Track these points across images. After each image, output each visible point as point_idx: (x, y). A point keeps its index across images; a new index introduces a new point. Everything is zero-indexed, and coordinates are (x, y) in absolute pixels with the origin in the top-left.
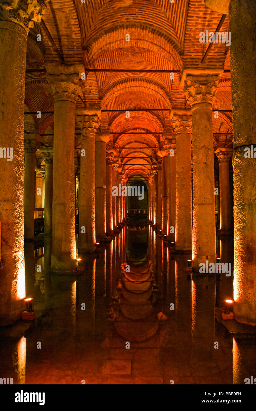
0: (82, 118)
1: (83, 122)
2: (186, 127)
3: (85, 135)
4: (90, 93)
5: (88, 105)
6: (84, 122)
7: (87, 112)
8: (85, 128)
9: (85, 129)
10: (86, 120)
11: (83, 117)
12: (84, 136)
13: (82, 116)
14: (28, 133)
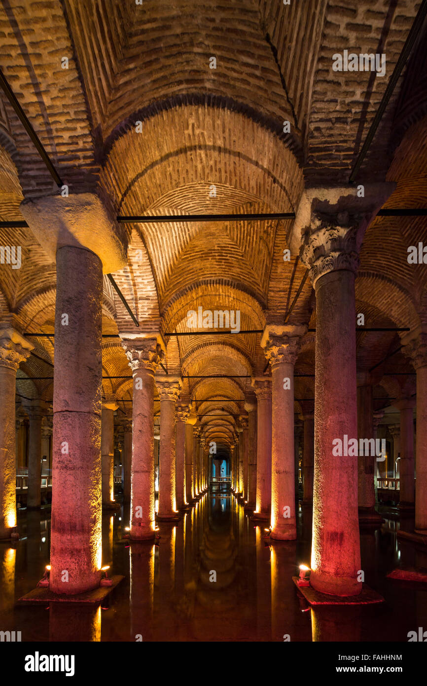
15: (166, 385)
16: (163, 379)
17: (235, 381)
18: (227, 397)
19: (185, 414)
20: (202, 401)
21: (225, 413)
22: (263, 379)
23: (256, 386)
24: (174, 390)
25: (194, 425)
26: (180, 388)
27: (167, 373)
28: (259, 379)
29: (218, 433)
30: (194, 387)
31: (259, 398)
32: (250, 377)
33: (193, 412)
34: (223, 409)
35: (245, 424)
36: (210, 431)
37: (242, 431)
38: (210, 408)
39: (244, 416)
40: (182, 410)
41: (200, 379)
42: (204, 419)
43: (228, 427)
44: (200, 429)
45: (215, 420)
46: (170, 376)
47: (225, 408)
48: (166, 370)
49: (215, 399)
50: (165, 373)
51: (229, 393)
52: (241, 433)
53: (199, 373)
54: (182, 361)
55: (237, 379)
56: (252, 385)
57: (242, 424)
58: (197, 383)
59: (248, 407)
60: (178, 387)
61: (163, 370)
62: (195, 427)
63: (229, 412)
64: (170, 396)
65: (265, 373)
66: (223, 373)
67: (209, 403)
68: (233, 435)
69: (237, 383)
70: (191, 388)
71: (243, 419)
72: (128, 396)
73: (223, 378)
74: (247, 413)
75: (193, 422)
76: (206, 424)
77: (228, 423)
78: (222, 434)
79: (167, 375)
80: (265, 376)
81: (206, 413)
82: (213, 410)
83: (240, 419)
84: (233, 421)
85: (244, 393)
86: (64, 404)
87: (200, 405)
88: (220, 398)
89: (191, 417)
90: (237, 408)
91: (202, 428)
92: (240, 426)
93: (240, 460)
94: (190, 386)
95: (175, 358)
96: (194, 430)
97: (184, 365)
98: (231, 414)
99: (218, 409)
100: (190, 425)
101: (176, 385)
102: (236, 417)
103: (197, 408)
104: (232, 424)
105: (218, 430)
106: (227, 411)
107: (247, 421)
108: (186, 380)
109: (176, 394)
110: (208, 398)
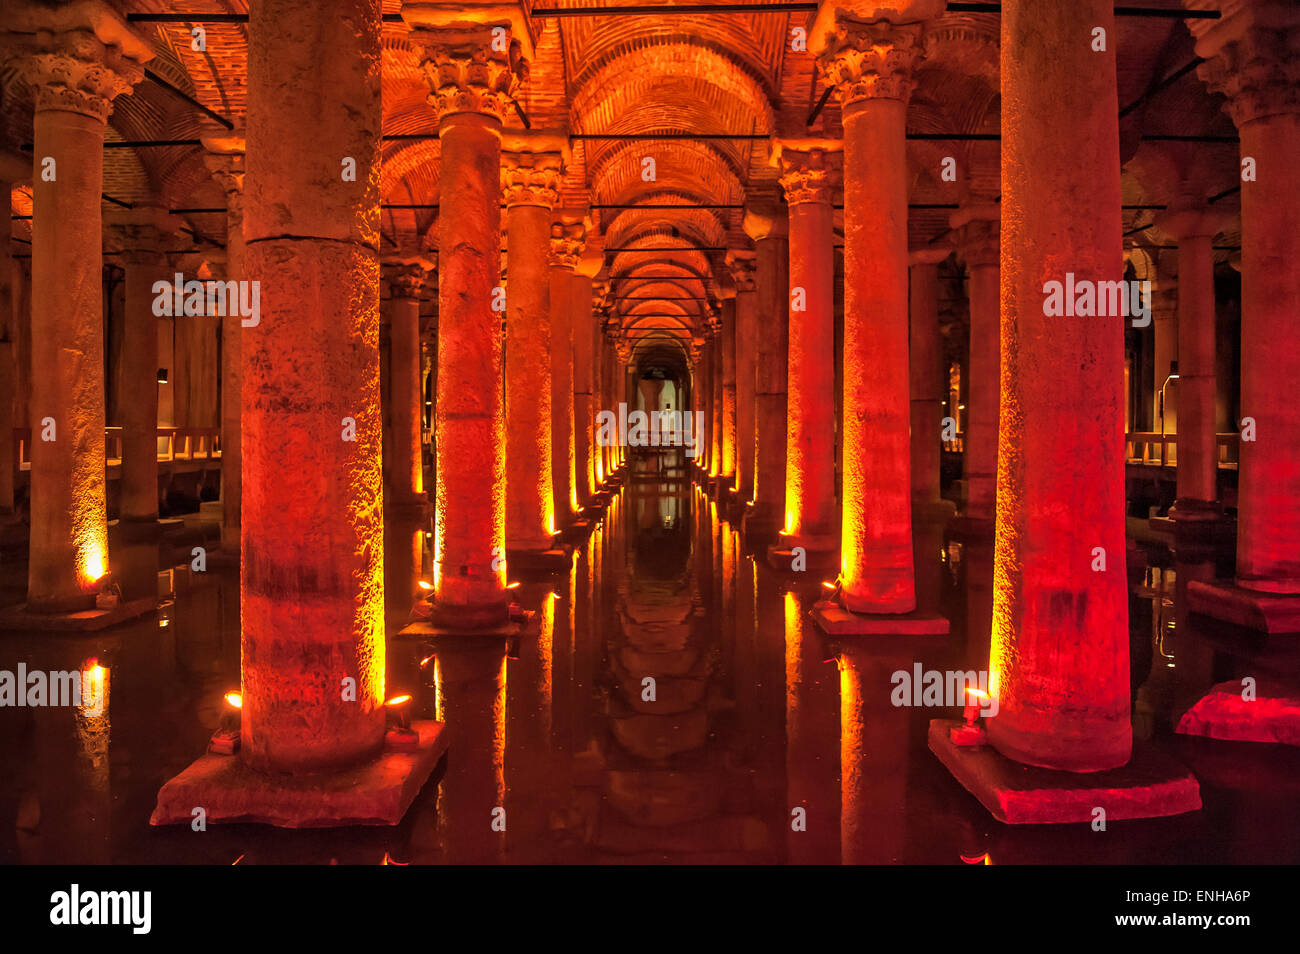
0: (224, 160)
1: (228, 174)
2: (531, 188)
3: (238, 213)
4: (239, 85)
5: (237, 124)
6: (233, 172)
7: (238, 143)
8: (235, 190)
9: (234, 194)
10: (234, 168)
11: (229, 159)
12: (233, 215)
13: (223, 155)
14: (129, 206)
15: (525, 157)
16: (515, 144)
17: (717, 150)
18: (691, 197)
19: (573, 245)
20: (620, 208)
21: (682, 243)
22: (805, 146)
23: (787, 165)
24: (547, 176)
25: (596, 279)
26: (563, 171)
27: (528, 125)
28: (794, 145)
29: (655, 302)
30: (598, 166)
31: (794, 199)
32: (767, 137)
33: (591, 241)
34: (675, 233)
35: (741, 275)
36: (634, 295)
37: (731, 294)
38: (637, 229)
39: (740, 254)
40: (565, 234)
41: (616, 142)
42: (622, 259)
43: (686, 283)
44: (607, 289)
45: (650, 262)
46: (538, 133)
47: (682, 228)
48: (524, 117)
49: (655, 201)
50: (522, 126)
51: (696, 183)
52: (731, 303)
53: (613, 124)
54: (572, 90)
55: (722, 144)
56: (774, 163)
57: (734, 276)
58: (609, 155)
59: (756, 227)
60: (559, 165)
61: (518, 118)
62: (595, 285)
63: (694, 241)
64: (537, 191)
65: (812, 129)
66: (685, 125)
67: (635, 214)
68: (701, 307)
69: (725, 157)
70: (591, 170)
71: (738, 260)
72: (405, 194)
73: (683, 142)
74: (749, 244)
75: (590, 268)
76: (624, 275)
77: (686, 273)
78: (668, 304)
79: (528, 132)
80: (810, 135)
81: (627, 243)
82: (647, 233)
83: (729, 260)
84: (703, 266)
85: (745, 183)
86: (277, 217)
87: (613, 218)
88: (668, 200)
89: (588, 254)
90: (719, 229)
91: (614, 288)
92: (726, 282)
93: (725, 381)
94: (585, 165)
95: (552, 81)
96: (595, 292)
97: (578, 103)
98: (699, 245)
99: (661, 231)
100: (584, 276)
101: (552, 162)
102: (713, 254)
103: (603, 229)
104: (699, 276)
105: (656, 293)
106: (687, 238)
107: (748, 266)
108: (578, 144)
109: (553, 187)
110: (634, 200)
